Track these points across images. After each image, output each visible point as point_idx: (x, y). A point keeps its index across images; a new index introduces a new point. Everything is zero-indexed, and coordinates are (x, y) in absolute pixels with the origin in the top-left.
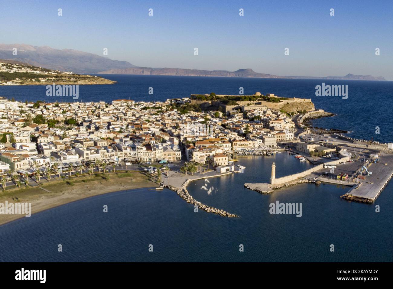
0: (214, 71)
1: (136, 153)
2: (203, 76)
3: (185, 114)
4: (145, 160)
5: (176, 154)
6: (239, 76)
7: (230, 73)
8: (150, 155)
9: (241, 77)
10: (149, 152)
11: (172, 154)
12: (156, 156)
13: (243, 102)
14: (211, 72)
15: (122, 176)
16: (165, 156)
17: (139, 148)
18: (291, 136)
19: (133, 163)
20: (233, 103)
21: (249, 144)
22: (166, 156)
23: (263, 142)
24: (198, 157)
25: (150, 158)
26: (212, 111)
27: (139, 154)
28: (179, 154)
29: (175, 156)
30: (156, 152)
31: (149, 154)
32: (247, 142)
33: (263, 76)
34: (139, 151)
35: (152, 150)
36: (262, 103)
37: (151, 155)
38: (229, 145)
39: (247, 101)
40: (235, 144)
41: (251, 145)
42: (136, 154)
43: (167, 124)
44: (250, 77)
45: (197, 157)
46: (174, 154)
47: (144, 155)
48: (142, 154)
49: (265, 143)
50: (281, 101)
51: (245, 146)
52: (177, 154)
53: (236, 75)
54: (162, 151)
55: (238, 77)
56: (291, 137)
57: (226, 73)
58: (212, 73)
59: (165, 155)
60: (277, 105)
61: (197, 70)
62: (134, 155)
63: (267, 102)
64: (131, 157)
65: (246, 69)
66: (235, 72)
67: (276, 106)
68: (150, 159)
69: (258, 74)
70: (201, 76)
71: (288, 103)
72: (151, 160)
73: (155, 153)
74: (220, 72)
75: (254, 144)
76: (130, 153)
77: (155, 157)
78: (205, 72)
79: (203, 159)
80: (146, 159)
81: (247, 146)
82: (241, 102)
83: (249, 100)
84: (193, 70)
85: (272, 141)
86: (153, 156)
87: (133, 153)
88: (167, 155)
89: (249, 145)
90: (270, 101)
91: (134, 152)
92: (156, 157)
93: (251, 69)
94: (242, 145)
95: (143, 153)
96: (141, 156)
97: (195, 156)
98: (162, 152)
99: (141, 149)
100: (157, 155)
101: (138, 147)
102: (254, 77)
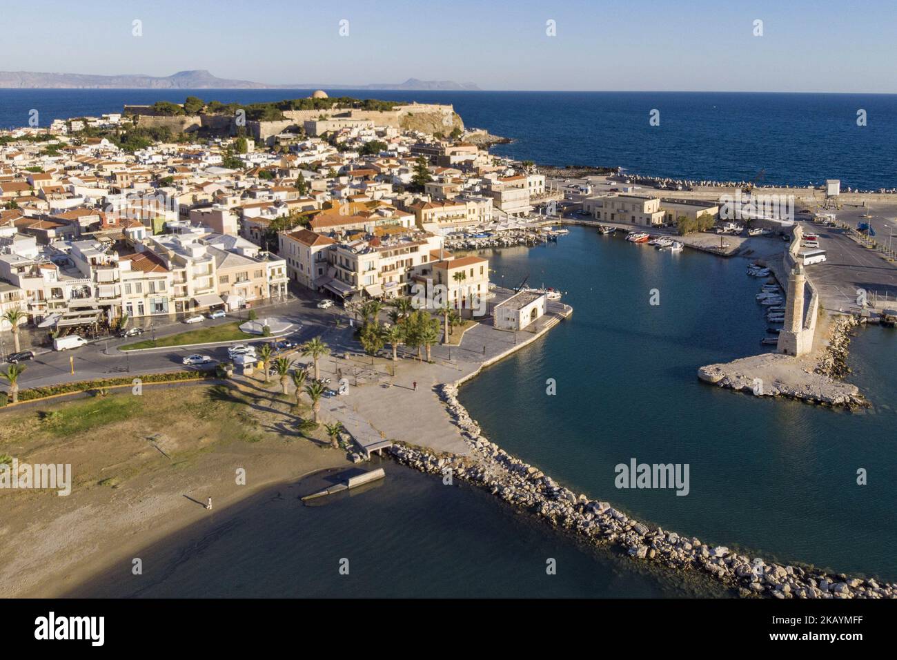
0: (118, 77)
1: (91, 284)
2: (92, 87)
3: (146, 149)
4: (136, 314)
5: (269, 274)
6: (179, 85)
7: (157, 79)
8: (157, 289)
9: (184, 87)
10: (151, 274)
11: (251, 276)
12: (185, 289)
13: (298, 112)
14: (111, 78)
15: (76, 423)
16: (225, 287)
17: (98, 261)
18: (538, 183)
19: (88, 337)
20: (275, 114)
21: (470, 213)
22: (226, 284)
23: (497, 204)
24: (375, 273)
25: (158, 301)
26: (219, 138)
27: (107, 291)
28: (280, 271)
29: (265, 282)
30: (184, 274)
31: (152, 286)
32: (463, 207)
33: (234, 85)
34: (104, 274)
35: (166, 268)
36: (352, 113)
37: (163, 286)
38: (409, 221)
39: (309, 109)
40: (425, 215)
41: (475, 217)
42: (87, 291)
43: (119, 173)
44: (205, 87)
45: (371, 273)
46: (260, 274)
47: (129, 290)
48: (120, 288)
49: (504, 206)
50: (394, 108)
51: (458, 220)
52: (273, 271)
53: (173, 85)
54: (210, 266)
55: (176, 88)
56: (538, 188)
57: (148, 80)
58: (112, 82)
59: (224, 279)
60: (394, 117)
61: (74, 75)
62: (80, 296)
63: (363, 110)
64: (64, 305)
65: (194, 72)
66: (170, 77)
67: (390, 119)
68: (159, 307)
69: (222, 81)
70: (88, 87)
71: (410, 114)
72: (162, 309)
73: (181, 279)
74: (134, 78)
75: (483, 213)
76: (57, 292)
77: (182, 293)
78: (96, 78)
79: (391, 278)
80: (141, 308)
81: (463, 220)
82: (294, 112)
83: (312, 107)
84: (65, 75)
85: (520, 199)
86: (170, 291)
87: (69, 286)
88: (232, 279)
89: (469, 217)
90: (371, 109)
91: (79, 285)
92: (186, 295)
93: (206, 71)
94: (448, 217)
95: (122, 284)
96: (116, 297)
97: (364, 272)
98: (211, 272)
99: (113, 265)
100: (191, 284)
101: (93, 261)
102: (215, 88)
